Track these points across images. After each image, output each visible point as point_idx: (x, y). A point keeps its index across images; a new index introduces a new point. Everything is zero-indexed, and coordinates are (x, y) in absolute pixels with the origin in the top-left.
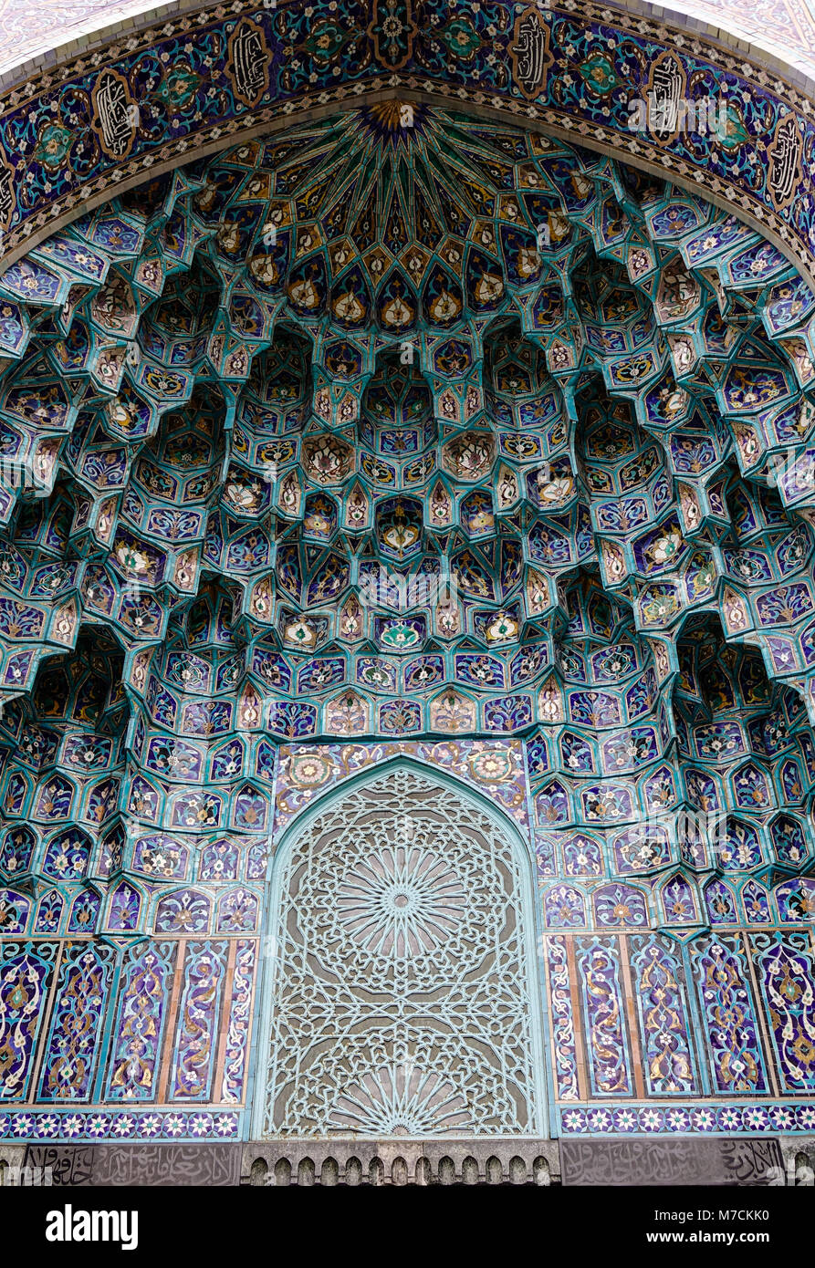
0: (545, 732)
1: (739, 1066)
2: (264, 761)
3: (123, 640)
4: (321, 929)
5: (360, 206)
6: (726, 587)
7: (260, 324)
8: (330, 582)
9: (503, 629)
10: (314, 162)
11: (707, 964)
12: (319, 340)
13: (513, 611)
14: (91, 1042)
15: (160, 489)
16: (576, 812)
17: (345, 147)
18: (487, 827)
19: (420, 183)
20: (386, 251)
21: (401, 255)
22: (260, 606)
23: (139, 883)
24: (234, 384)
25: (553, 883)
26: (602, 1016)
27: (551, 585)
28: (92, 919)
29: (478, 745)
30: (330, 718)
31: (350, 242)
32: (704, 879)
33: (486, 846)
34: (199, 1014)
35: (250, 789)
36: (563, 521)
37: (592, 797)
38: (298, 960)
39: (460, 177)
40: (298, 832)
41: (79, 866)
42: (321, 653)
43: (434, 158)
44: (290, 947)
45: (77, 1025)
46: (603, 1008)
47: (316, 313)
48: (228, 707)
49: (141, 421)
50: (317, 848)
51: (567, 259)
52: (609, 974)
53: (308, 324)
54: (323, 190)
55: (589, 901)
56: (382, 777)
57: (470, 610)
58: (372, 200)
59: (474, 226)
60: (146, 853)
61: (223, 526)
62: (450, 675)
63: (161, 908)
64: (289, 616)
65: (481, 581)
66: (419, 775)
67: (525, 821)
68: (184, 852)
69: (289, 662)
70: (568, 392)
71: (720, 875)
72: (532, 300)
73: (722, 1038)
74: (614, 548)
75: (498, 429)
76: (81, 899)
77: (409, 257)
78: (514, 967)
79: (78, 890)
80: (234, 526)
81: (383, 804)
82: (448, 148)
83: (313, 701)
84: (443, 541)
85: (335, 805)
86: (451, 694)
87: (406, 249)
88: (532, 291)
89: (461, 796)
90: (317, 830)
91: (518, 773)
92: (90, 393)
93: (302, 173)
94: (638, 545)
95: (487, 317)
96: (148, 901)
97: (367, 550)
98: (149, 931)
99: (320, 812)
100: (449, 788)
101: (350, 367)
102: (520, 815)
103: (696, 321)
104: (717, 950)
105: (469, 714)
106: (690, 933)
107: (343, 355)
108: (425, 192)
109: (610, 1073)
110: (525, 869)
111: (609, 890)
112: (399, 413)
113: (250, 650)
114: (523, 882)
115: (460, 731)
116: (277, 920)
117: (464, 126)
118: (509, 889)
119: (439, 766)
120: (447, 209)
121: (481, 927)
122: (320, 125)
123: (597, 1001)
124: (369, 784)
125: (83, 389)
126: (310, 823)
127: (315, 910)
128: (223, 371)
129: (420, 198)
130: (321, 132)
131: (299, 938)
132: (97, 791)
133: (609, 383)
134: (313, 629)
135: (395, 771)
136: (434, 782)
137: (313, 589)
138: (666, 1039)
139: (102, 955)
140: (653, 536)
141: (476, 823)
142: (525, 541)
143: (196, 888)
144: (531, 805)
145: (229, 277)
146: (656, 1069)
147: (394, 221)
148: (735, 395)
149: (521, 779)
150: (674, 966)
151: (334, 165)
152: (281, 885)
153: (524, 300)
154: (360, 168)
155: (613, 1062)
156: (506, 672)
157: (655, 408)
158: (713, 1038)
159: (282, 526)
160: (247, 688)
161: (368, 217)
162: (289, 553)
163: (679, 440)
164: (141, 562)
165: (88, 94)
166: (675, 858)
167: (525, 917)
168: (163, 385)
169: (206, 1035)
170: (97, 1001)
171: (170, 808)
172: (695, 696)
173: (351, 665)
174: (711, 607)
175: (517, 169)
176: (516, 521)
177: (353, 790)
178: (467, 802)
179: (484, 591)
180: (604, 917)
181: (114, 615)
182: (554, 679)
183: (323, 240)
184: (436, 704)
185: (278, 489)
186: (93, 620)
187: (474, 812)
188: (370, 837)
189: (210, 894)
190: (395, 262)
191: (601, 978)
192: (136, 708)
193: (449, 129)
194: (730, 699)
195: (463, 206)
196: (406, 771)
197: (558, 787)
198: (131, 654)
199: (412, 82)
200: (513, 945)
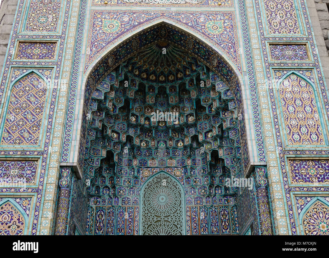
0: (187, 167)
1: (215, 230)
2: (138, 172)
3: (113, 152)
4: (149, 204)
5: (155, 60)
6: (220, 147)
7: (136, 84)
8: (149, 134)
9: (181, 144)
10: (147, 54)
11: (212, 212)
12: (147, 86)
13: (183, 141)
14: (113, 225)
15: (118, 119)
16: (192, 183)
17: (153, 51)
18: (177, 185)
19: (167, 56)
20: (160, 67)
21: (163, 68)
22: (136, 141)
23: (119, 196)
24: (131, 99)
25: (188, 196)
26: (194, 221)
27: (190, 138)
28: (111, 202)
29: (176, 169)
30: (149, 163)
31: (153, 66)
32: (212, 196)
33: (176, 188)
34: (130, 220)
35: (136, 177)
36: (192, 125)
37: (195, 180)
38: (146, 210)
39: (175, 56)
40: (145, 185)
41: (108, 192)
42: (148, 149)
43: (170, 52)
44: (144, 208)
45: (111, 222)
46: (195, 219)
47: (146, 80)
48: (131, 160)
49: (115, 110)
50: (148, 189)
51: (195, 75)
52: (196, 213)
53: (145, 82)
54: (148, 58)
55: (193, 200)
56: (159, 174)
57: (175, 141)
58: (158, 59)
59: (178, 64)
60: (119, 191)
62: (171, 155)
63: (122, 201)
64: (141, 141)
65: (177, 133)
66: (165, 174)
67: (183, 184)
68: (126, 190)
69: (142, 150)
70: (194, 101)
71: (215, 195)
72: (188, 80)
73: (213, 225)
74: (201, 133)
75: (181, 105)
76: (109, 199)
77: (165, 69)
78: (181, 212)
79: (108, 197)
80: (131, 125)
81: (159, 180)
82: (173, 52)
83: (146, 159)
84: (170, 128)
85: (151, 180)
86: (171, 158)
87: (164, 67)
88: (188, 78)
89: (172, 178)
90: (148, 185)
91: (182, 175)
92: (107, 109)
93: (144, 56)
94: (205, 133)
95: (180, 82)
96: (120, 200)
97: (156, 128)
98: (121, 205)
99: (148, 181)
100: (171, 177)
101: (153, 90)
102: (182, 183)
103: (218, 98)
104: (214, 209)
105: (174, 162)
106: (209, 206)
107: (151, 87)
108: (168, 58)
109: (195, 231)
110: (183, 193)
111: (197, 198)
112: (162, 97)
113: (135, 150)
114: (183, 195)
115: (172, 166)
116: (142, 202)
117: (177, 49)
118: (180, 197)
119: (169, 173)
120: (172, 61)
121: (176, 204)
122: (148, 48)
123: (194, 218)
124: (157, 176)
126: (146, 184)
127: (148, 201)
128: (130, 97)
129: (167, 59)
131: (146, 206)
132: (110, 179)
133: (202, 103)
134: (146, 143)
135: (161, 173)
136: (168, 176)
137: (146, 134)
138: (204, 225)
139: (114, 209)
140: (208, 132)
141: (175, 184)
142: (185, 129)
143: (128, 197)
144: (185, 181)
145: (130, 76)
146: (202, 230)
147: (162, 62)
148: (223, 113)
149: (183, 176)
150: (206, 212)
151: (151, 54)
152: (142, 196)
153: (187, 80)
154: (156, 54)
155: (196, 229)
156: (181, 153)
157: (210, 109)
158: (212, 224)
159: (140, 125)
160: (134, 157)
161: (157, 62)
162: (142, 130)
163: (213, 117)
164: (115, 135)
166: (208, 193)
167: (183, 202)
168: (118, 101)
169: (132, 224)
170: (113, 218)
171: (122, 181)
172: (213, 163)
173: (153, 152)
174: (217, 149)
175: (186, 57)
176: (184, 125)
177: (154, 177)
178: (174, 180)
179: (177, 136)
180: (196, 203)
181: (112, 148)
182: (190, 157)
183: (148, 66)
184: (168, 160)
185: (139, 118)
186: (108, 149)
187: (175, 182)
188: (157, 186)
189: (131, 198)
190: (162, 69)
191: (195, 214)
192: (116, 165)
193: (173, 48)
194: (220, 162)
195: (175, 61)
196: (163, 173)
197: (189, 178)
198: (115, 154)
199: (167, 40)
200: (181, 208)
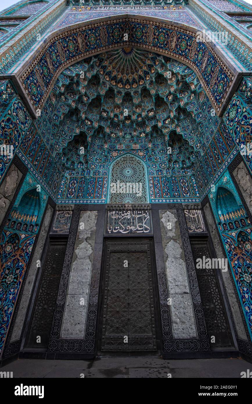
0: (149, 149)
1: (176, 194)
2: (108, 153)
3: (87, 134)
4: (117, 176)
5: (122, 67)
6: (177, 126)
7: (107, 86)
8: (118, 128)
9: (143, 135)
10: (115, 58)
11: (172, 180)
12: (116, 90)
13: (144, 132)
14: (84, 191)
15: (92, 112)
16: (153, 160)
17: (120, 56)
18: (140, 162)
19: (131, 63)
20: (126, 75)
21: (128, 76)
22: (107, 130)
23: (90, 169)
24: (103, 95)
25: (150, 169)
26: (157, 187)
27: (150, 128)
28: (84, 174)
29: (139, 151)
30: (118, 147)
31: (120, 74)
32: (172, 169)
33: (140, 165)
34: (99, 187)
35: (106, 156)
36: (152, 118)
37: (156, 158)
38: (113, 180)
39: (138, 62)
40: (113, 163)
41: (82, 167)
42: (117, 138)
43: (134, 58)
44: (112, 178)
45: (82, 188)
46: (157, 186)
47: (115, 86)
48: (103, 145)
49: (88, 100)
50: (116, 165)
51: (154, 76)
52: (158, 182)
53: (114, 87)
54: (116, 64)
55: (155, 172)
56: (125, 155)
57: (138, 132)
58: (124, 66)
59: (140, 71)
60: (91, 165)
61: (102, 118)
62: (135, 141)
63: (94, 173)
64: (112, 133)
65: (140, 128)
66: (131, 155)
67: (146, 161)
68: (97, 165)
69: (112, 139)
70: (154, 98)
71: (174, 168)
72: (148, 83)
73: (174, 190)
74: (160, 122)
75: (143, 104)
76: (82, 171)
77: (129, 76)
78: (144, 181)
79: (82, 170)
80: (103, 119)
81: (125, 159)
82: (136, 56)
83: (115, 145)
84: (134, 122)
85: (119, 159)
86: (135, 144)
87: (129, 75)
88: (148, 82)
89: (137, 158)
90: (116, 163)
91: (145, 155)
92: (80, 93)
93: (113, 60)
94: (163, 121)
95: (141, 87)
96: (92, 172)
97: (123, 123)
98: (92, 176)
99: (116, 160)
100: (135, 157)
101: (120, 95)
102: (145, 160)
103: (175, 83)
104: (173, 178)
105: (138, 146)
106: (170, 176)
107: (119, 92)
108: (132, 65)
109: (158, 195)
110: (146, 168)
111: (158, 170)
112: (128, 103)
113: (106, 137)
114: (146, 169)
115: (137, 149)
116: (110, 174)
117: (139, 52)
118: (144, 170)
119: (134, 154)
120: (136, 68)
121: (140, 175)
122: (116, 51)
123: (156, 185)
124: (123, 156)
125: (79, 93)
126: (115, 161)
127: (116, 173)
128: (101, 94)
129: (131, 66)
130: (116, 52)
131: (114, 177)
132: (84, 157)
133: (160, 95)
134: (115, 135)
135: (127, 155)
136: (133, 156)
137: (115, 129)
138: (166, 190)
139: (85, 179)
140: (166, 120)
141: (139, 162)
142: (146, 121)
143: (99, 170)
144: (147, 159)
145: (102, 78)
146: (165, 194)
147: (127, 70)
148: (180, 95)
149: (145, 156)
150: (167, 181)
151: (118, 59)
152: (111, 170)
153: (147, 83)
154: (122, 60)
155: (159, 193)
156: (143, 141)
157: (167, 99)
158: (173, 190)
159: (110, 119)
160: (105, 142)
161: (123, 69)
162: (111, 123)
163: (171, 104)
164: (89, 123)
165: (77, 37)
166: (168, 166)
167: (146, 174)
168: (92, 95)
169: (100, 190)
170: (85, 185)
171: (95, 159)
172: (171, 143)
173: (121, 139)
174: (174, 129)
175: (147, 60)
176: (145, 118)
177: (121, 157)
178: (138, 159)
179: (140, 129)
180: (157, 174)
181: (85, 130)
182: (150, 141)
183: (116, 73)
184: (133, 145)
185: (110, 113)
186: (82, 130)
187: (139, 160)
188: (124, 163)
189: (101, 171)
190: (127, 77)
191: (157, 182)
192: (89, 144)
193: (136, 52)
194: (176, 144)
195: (138, 67)
196: (129, 154)
197: (151, 157)
198: (88, 136)
199: (131, 43)
200: (144, 178)
